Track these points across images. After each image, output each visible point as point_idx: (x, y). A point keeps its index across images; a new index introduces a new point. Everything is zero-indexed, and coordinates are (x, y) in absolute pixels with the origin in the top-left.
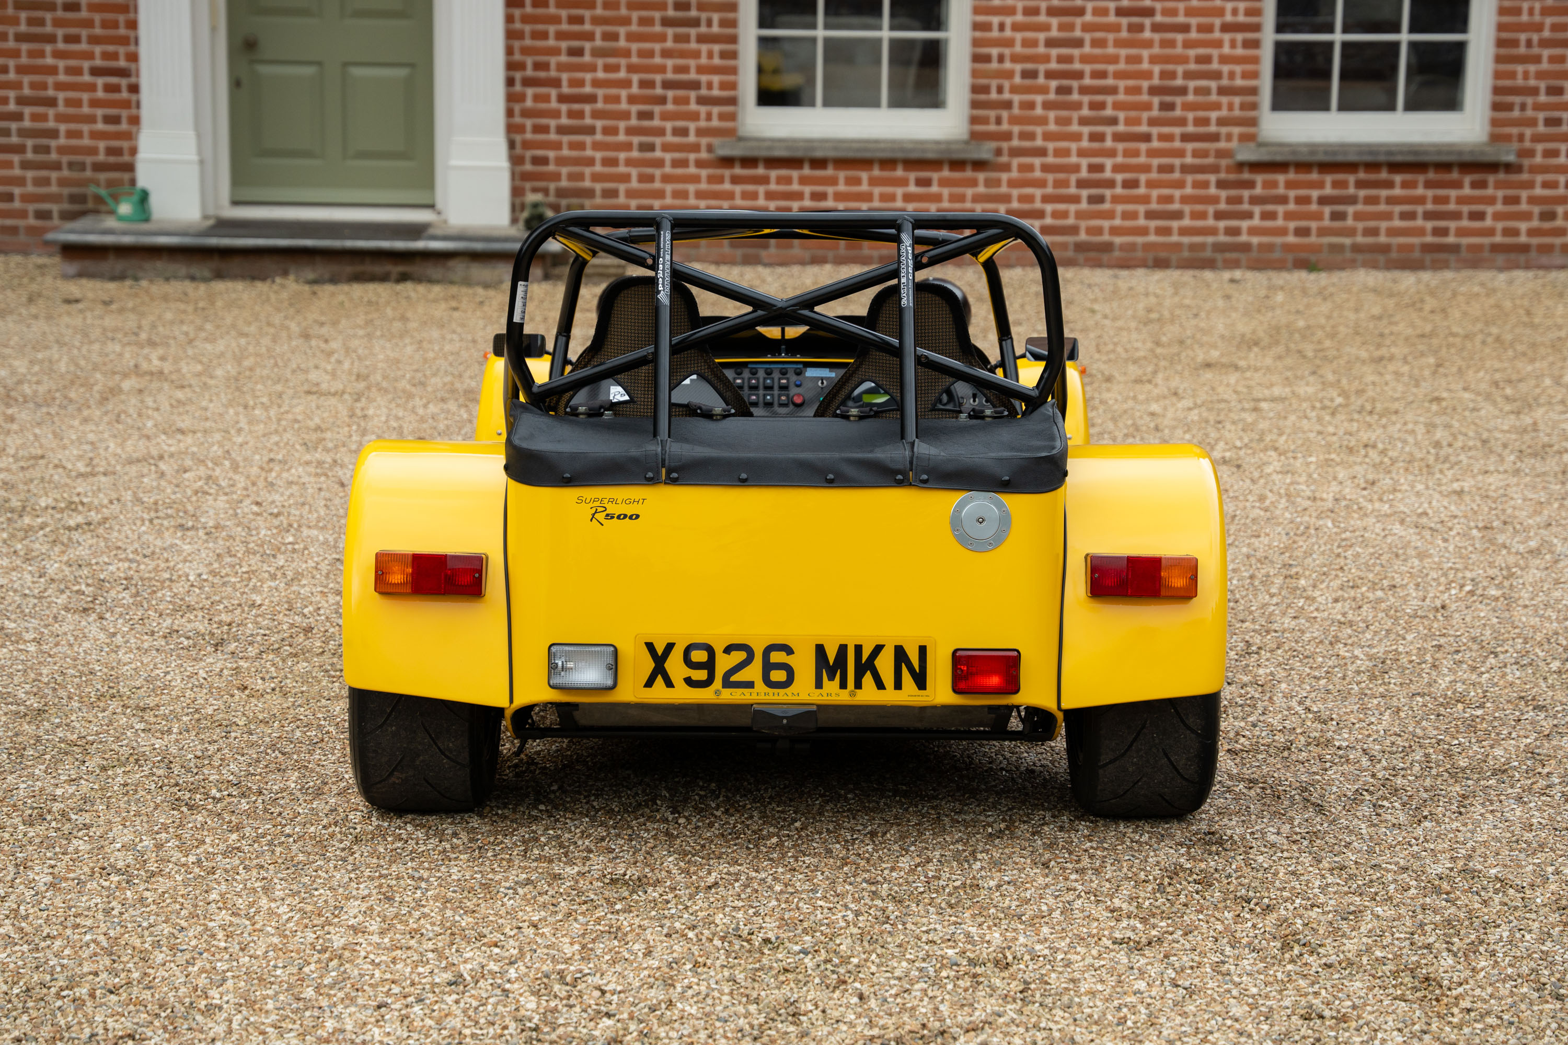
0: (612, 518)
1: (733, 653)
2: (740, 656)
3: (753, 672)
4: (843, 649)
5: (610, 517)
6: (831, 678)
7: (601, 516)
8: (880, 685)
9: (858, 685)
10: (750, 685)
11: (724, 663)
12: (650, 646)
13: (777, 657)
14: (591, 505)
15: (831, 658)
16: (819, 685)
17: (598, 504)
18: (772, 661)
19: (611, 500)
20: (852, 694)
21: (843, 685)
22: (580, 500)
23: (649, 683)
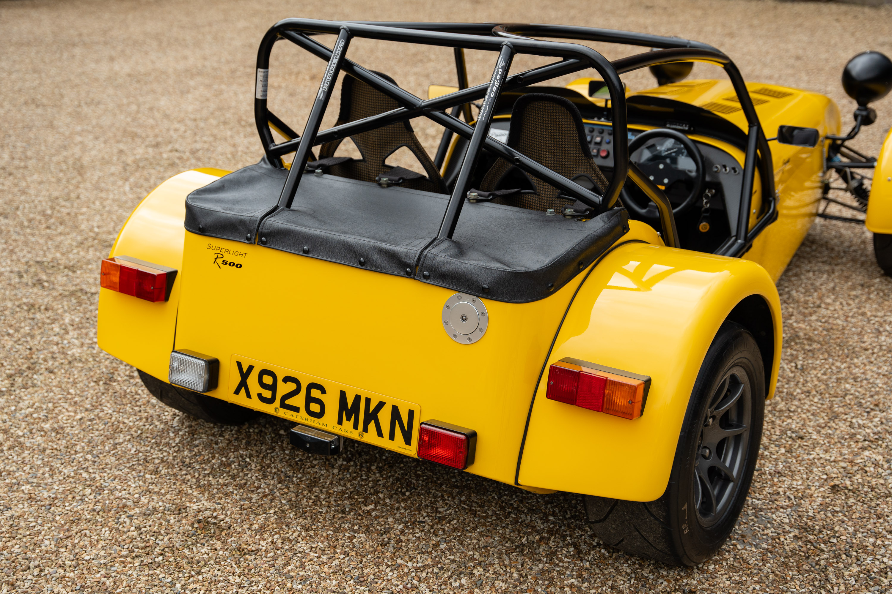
0: (226, 264)
1: (288, 383)
2: (292, 386)
3: (299, 401)
4: (358, 398)
5: (225, 262)
6: (348, 419)
7: (220, 261)
8: (380, 434)
9: (365, 430)
10: (296, 409)
11: (283, 389)
12: (239, 364)
13: (315, 393)
14: (215, 251)
15: (350, 404)
16: (340, 422)
17: (218, 251)
18: (312, 395)
19: (227, 251)
20: (361, 435)
21: (356, 427)
22: (209, 247)
23: (237, 392)
